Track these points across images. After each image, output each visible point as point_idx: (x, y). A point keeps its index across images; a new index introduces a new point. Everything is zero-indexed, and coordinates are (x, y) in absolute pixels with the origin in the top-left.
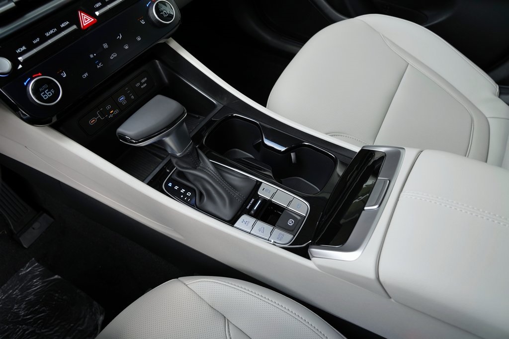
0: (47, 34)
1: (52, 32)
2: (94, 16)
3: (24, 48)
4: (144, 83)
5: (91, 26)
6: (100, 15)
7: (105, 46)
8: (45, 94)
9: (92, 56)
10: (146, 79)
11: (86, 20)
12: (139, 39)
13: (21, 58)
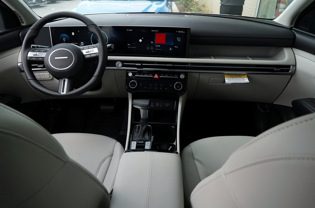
1: (147, 74)
2: (159, 76)
4: (167, 105)
5: (156, 78)
6: (161, 77)
7: (156, 85)
9: (150, 85)
10: (169, 104)
11: (156, 76)
12: (166, 89)
13: (136, 76)
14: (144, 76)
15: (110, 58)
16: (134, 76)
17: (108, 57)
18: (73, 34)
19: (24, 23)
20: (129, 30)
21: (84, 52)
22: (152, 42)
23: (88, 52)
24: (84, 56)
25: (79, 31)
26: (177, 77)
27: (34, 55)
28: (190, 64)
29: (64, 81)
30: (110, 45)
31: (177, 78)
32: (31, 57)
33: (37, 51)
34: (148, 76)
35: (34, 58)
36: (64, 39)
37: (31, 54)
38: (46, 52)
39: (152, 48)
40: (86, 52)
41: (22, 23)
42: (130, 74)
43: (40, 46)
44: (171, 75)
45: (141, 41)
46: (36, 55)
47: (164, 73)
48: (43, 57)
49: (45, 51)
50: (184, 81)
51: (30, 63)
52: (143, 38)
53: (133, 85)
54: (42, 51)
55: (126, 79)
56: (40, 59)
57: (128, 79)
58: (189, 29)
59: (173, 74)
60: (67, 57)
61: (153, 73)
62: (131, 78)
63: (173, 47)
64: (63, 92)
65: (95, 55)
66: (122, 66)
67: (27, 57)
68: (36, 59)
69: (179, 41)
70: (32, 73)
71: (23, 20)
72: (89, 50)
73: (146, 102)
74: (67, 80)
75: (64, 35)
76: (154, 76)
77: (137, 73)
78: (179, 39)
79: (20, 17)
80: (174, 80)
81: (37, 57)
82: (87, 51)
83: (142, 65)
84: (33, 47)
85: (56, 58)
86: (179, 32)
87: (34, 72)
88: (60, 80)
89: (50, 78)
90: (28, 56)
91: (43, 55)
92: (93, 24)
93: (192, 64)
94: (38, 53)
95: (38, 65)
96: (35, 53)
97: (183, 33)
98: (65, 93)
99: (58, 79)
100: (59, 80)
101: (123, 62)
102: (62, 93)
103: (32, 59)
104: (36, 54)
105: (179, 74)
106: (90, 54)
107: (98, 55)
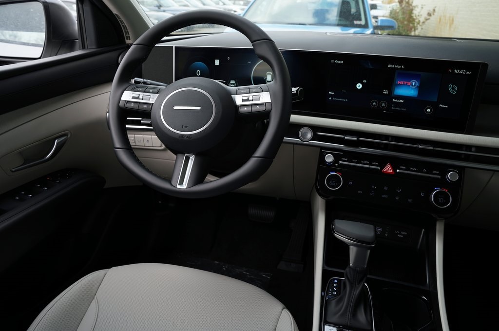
0: (362, 162)
1: (366, 162)
2: (394, 170)
3: (346, 159)
4: (402, 235)
5: (388, 174)
6: (399, 172)
7: (386, 188)
8: (332, 182)
9: (373, 187)
10: (406, 233)
11: (388, 169)
12: (410, 200)
13: (341, 162)
14: (360, 165)
15: (295, 118)
16: (338, 163)
17: (291, 115)
18: (217, 62)
19: (130, 40)
20: (336, 62)
21: (239, 100)
22: (385, 92)
23: (248, 100)
24: (236, 107)
25: (229, 58)
26: (439, 177)
27: (133, 98)
28: (473, 149)
29: (187, 159)
30: (297, 88)
31: (438, 179)
32: (128, 102)
33: (140, 89)
34: (368, 166)
35: (133, 104)
36: (198, 72)
37: (127, 96)
38: (157, 93)
39: (383, 105)
40: (243, 100)
41: (127, 39)
42: (329, 158)
43: (149, 81)
44: (425, 170)
45: (359, 86)
46: (138, 98)
47: (408, 163)
48: (150, 104)
49: (156, 91)
50: (455, 187)
51: (125, 114)
52: (365, 81)
53: (333, 184)
54: (151, 91)
55: (319, 168)
56: (145, 106)
57: (323, 168)
58: (485, 66)
59: (431, 167)
60: (199, 108)
61: (383, 161)
62: (331, 167)
63: (434, 106)
64: (181, 183)
65: (263, 108)
66: (313, 139)
67: (120, 100)
68: (136, 106)
69: (453, 92)
70: (123, 134)
71: (129, 34)
72: (251, 96)
73: (366, 231)
74: (192, 159)
75: (200, 64)
76: (382, 167)
77: (344, 156)
78: (453, 89)
79: (125, 27)
80: (433, 184)
81: (139, 103)
82: (246, 98)
83: (358, 139)
84: (136, 82)
85: (175, 108)
86: (457, 71)
87: (128, 132)
88: (180, 156)
89: (161, 146)
90: (122, 99)
91: (152, 98)
92: (266, 38)
93: (480, 148)
94: (141, 94)
95: (142, 120)
96: (136, 94)
97: (466, 74)
98: (184, 186)
99: (176, 152)
100: (176, 154)
101: (315, 128)
102: (178, 186)
103: (128, 105)
104: (137, 96)
105: (444, 170)
106: (251, 105)
107: (268, 108)
